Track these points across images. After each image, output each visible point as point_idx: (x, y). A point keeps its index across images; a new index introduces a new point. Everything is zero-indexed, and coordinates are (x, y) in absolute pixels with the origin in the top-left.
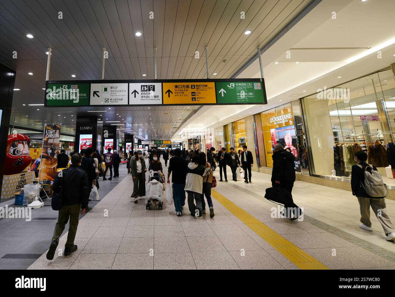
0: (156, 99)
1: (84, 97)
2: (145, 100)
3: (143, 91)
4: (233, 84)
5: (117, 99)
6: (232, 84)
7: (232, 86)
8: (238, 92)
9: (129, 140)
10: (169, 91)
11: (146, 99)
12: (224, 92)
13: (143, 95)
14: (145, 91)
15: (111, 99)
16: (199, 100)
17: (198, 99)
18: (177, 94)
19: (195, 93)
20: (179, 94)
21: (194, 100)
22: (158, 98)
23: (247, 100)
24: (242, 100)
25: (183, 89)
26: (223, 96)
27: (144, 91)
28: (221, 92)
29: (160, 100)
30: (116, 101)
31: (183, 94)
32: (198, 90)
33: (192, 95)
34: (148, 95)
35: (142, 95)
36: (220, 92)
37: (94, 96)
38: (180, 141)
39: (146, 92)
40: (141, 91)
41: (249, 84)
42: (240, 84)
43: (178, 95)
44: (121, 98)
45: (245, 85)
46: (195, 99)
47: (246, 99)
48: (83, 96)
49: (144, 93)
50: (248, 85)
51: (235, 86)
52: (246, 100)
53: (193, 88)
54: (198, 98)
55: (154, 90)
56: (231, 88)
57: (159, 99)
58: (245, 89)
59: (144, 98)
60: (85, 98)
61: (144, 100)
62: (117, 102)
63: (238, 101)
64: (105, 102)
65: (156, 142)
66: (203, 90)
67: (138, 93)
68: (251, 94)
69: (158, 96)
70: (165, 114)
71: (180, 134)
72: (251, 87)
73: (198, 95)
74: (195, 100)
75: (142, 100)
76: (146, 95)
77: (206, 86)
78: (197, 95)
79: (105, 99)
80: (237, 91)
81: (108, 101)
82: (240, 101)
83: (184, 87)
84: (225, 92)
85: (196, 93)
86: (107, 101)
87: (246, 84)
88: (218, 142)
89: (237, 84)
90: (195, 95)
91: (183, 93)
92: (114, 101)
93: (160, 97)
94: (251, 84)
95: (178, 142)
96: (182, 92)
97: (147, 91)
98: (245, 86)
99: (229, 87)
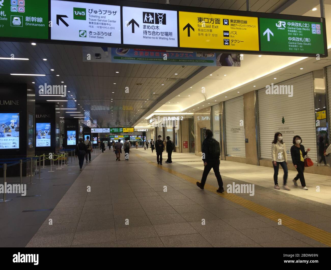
0: (168, 37)
1: (39, 23)
2: (150, 38)
3: (146, 22)
4: (284, 23)
5: (102, 33)
6: (282, 23)
7: (282, 27)
8: (290, 36)
9: (72, 127)
10: (189, 26)
11: (151, 36)
12: (270, 34)
13: (148, 30)
14: (150, 23)
15: (91, 32)
16: (234, 45)
17: (233, 43)
18: (201, 32)
19: (228, 32)
20: (205, 33)
21: (227, 43)
22: (171, 37)
23: (302, 48)
24: (295, 49)
25: (211, 24)
26: (269, 40)
27: (148, 23)
28: (267, 33)
29: (174, 39)
30: (99, 36)
31: (211, 33)
32: (233, 28)
33: (224, 36)
34: (156, 30)
35: (145, 30)
36: (264, 34)
37: (58, 23)
38: (144, 129)
39: (151, 25)
40: (144, 22)
41: (306, 25)
42: (293, 24)
43: (202, 34)
44: (108, 31)
45: (299, 25)
46: (229, 42)
47: (301, 46)
48: (37, 23)
49: (148, 27)
50: (304, 26)
51: (287, 25)
52: (300, 48)
53: (226, 24)
54: (232, 41)
55: (164, 23)
56: (281, 29)
57: (172, 39)
58: (300, 31)
59: (148, 35)
60: (41, 25)
61: (148, 39)
62: (101, 38)
63: (290, 49)
64: (80, 36)
65: (113, 129)
66: (241, 29)
67: (138, 25)
68: (307, 40)
69: (171, 34)
70: (138, 84)
71: (147, 118)
72: (308, 29)
73: (234, 37)
74: (229, 45)
75: (144, 37)
76: (151, 30)
77: (246, 22)
78: (231, 36)
79: (80, 31)
80: (289, 34)
81: (85, 35)
82: (292, 49)
83: (212, 22)
84: (272, 34)
85: (230, 32)
86: (83, 34)
87: (302, 25)
88: (201, 129)
89: (289, 24)
90: (228, 36)
91: (211, 31)
92: (96, 35)
93: (175, 36)
94: (308, 26)
95: (141, 130)
96: (209, 29)
97: (153, 23)
98: (301, 27)
99: (278, 27)
